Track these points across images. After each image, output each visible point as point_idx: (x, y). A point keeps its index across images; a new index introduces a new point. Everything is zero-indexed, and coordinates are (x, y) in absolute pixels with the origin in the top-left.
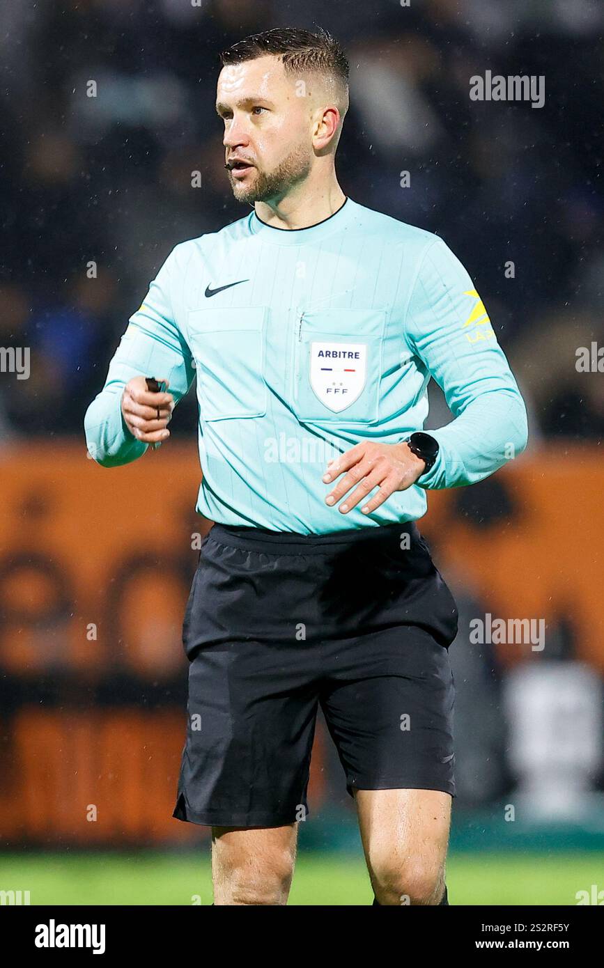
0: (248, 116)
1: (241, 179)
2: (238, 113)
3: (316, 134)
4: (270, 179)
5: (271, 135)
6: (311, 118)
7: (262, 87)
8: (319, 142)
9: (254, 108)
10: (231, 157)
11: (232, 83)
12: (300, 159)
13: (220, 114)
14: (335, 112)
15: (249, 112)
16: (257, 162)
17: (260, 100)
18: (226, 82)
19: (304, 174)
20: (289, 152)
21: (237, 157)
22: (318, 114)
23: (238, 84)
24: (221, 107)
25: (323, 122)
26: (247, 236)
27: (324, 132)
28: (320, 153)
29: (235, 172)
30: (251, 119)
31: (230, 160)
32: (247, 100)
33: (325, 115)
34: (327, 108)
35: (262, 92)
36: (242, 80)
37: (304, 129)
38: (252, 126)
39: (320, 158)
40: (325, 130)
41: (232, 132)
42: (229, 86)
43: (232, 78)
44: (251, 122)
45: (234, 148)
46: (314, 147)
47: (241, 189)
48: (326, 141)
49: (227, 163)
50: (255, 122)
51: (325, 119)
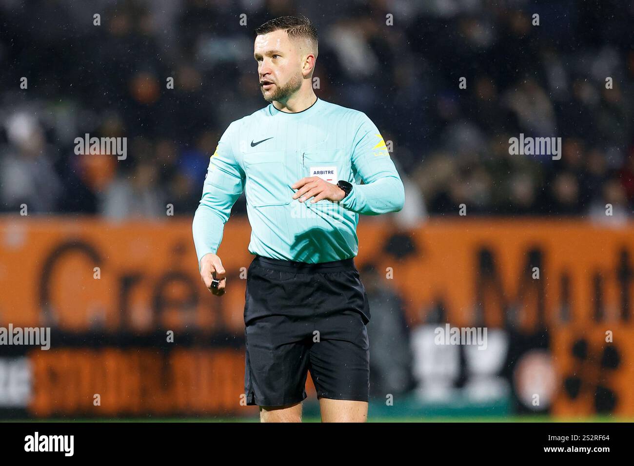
0: (271, 59)
1: (268, 90)
2: (265, 58)
3: (304, 68)
4: (282, 89)
5: (282, 69)
6: (301, 60)
7: (277, 45)
8: (305, 72)
9: (274, 55)
10: (262, 80)
11: (262, 43)
12: (297, 80)
13: (256, 59)
14: (312, 57)
15: (271, 57)
16: (276, 82)
17: (277, 52)
18: (259, 43)
19: (298, 88)
20: (291, 77)
21: (265, 80)
22: (305, 58)
23: (265, 44)
24: (256, 55)
25: (307, 62)
26: (268, 116)
27: (307, 66)
28: (305, 77)
29: (265, 87)
30: (272, 61)
31: (262, 81)
32: (270, 52)
33: (308, 58)
34: (309, 55)
35: (277, 47)
36: (267, 42)
37: (298, 65)
38: (272, 64)
39: (306, 80)
40: (308, 66)
41: (263, 67)
42: (260, 45)
43: (263, 41)
44: (272, 62)
45: (264, 75)
46: (302, 74)
47: (267, 95)
48: (308, 71)
49: (260, 82)
50: (274, 62)
51: (308, 61)
